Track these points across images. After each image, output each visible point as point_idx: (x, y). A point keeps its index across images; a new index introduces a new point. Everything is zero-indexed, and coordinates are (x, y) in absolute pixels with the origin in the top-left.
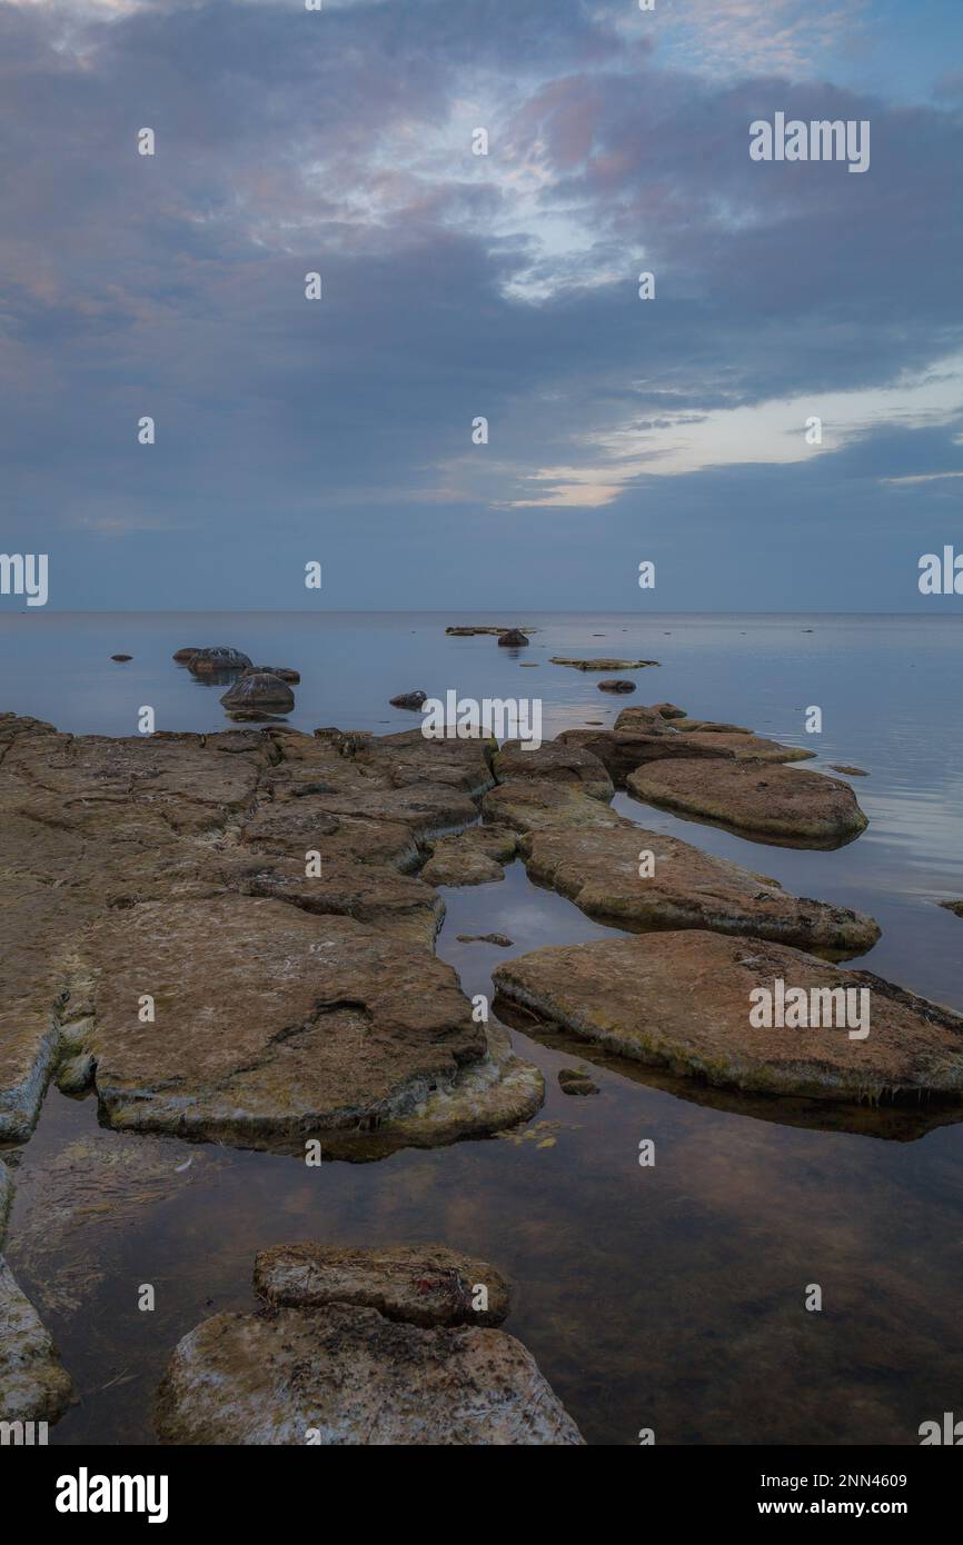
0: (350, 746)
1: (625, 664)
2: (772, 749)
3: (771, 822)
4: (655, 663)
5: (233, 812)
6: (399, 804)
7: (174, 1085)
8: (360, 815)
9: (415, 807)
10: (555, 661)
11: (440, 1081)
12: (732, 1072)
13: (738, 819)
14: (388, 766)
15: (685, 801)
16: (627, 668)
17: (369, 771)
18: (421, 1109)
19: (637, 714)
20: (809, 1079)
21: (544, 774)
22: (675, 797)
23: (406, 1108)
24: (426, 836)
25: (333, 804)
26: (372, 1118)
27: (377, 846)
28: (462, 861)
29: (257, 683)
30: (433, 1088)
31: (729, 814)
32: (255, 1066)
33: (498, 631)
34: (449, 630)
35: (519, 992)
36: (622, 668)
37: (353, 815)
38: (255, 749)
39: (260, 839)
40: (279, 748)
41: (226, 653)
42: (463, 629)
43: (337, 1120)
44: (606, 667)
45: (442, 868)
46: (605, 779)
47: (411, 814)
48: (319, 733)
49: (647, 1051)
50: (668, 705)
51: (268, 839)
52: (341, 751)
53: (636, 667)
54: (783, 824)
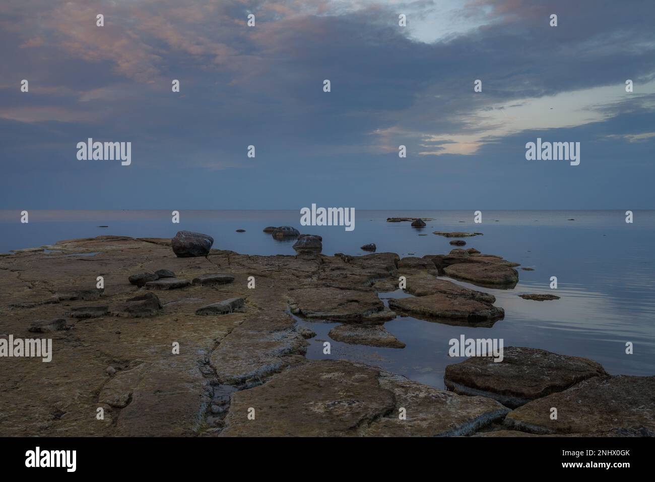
0: (347, 259)
1: (466, 234)
2: (502, 262)
3: (484, 279)
4: (481, 234)
5: (314, 274)
6: (365, 272)
7: (319, 311)
8: (353, 274)
9: (370, 273)
10: (435, 233)
11: (374, 311)
12: (438, 313)
13: (474, 279)
14: (361, 265)
15: (459, 274)
16: (467, 236)
17: (355, 266)
18: (370, 315)
19: (458, 251)
20: (453, 313)
21: (414, 267)
22: (457, 274)
23: (367, 315)
24: (373, 281)
25: (344, 272)
26: (360, 315)
27: (359, 280)
28: (383, 285)
29: (307, 240)
30: (373, 313)
31: (472, 278)
32: (335, 308)
33: (413, 220)
34: (389, 219)
35: (394, 303)
36: (465, 236)
37: (351, 274)
38: (315, 259)
39: (324, 279)
40: (322, 260)
41: (288, 229)
42: (395, 219)
43: (353, 316)
44: (457, 236)
45: (378, 287)
46: (435, 269)
47: (369, 274)
48: (336, 255)
49: (421, 311)
50: (473, 249)
51: (326, 279)
52: (344, 261)
53: (472, 235)
54: (487, 280)
